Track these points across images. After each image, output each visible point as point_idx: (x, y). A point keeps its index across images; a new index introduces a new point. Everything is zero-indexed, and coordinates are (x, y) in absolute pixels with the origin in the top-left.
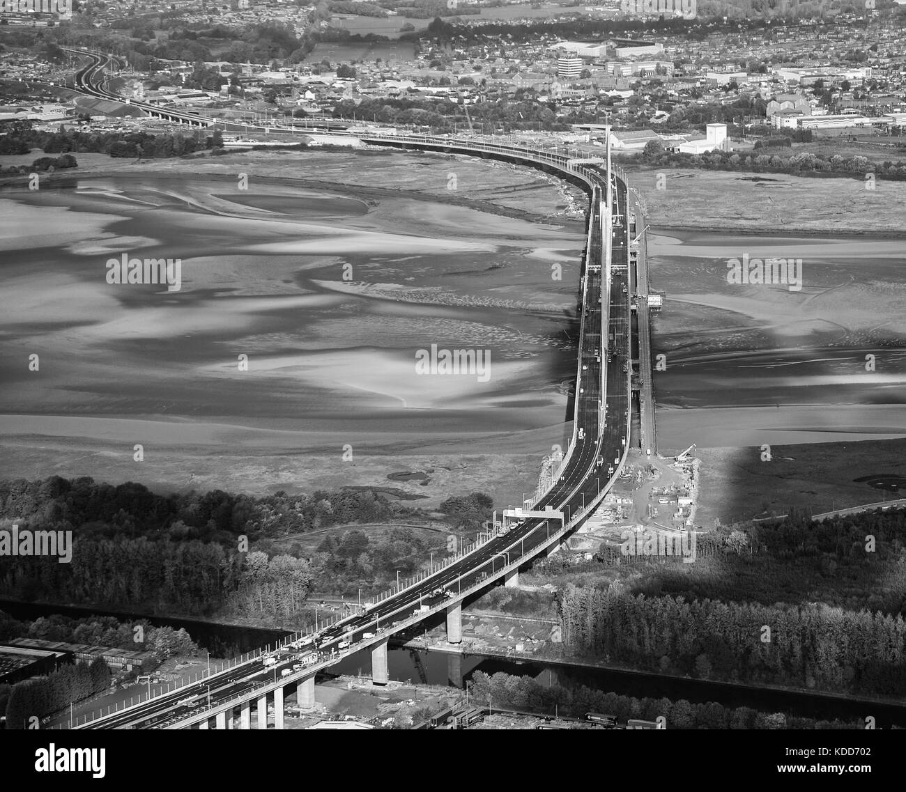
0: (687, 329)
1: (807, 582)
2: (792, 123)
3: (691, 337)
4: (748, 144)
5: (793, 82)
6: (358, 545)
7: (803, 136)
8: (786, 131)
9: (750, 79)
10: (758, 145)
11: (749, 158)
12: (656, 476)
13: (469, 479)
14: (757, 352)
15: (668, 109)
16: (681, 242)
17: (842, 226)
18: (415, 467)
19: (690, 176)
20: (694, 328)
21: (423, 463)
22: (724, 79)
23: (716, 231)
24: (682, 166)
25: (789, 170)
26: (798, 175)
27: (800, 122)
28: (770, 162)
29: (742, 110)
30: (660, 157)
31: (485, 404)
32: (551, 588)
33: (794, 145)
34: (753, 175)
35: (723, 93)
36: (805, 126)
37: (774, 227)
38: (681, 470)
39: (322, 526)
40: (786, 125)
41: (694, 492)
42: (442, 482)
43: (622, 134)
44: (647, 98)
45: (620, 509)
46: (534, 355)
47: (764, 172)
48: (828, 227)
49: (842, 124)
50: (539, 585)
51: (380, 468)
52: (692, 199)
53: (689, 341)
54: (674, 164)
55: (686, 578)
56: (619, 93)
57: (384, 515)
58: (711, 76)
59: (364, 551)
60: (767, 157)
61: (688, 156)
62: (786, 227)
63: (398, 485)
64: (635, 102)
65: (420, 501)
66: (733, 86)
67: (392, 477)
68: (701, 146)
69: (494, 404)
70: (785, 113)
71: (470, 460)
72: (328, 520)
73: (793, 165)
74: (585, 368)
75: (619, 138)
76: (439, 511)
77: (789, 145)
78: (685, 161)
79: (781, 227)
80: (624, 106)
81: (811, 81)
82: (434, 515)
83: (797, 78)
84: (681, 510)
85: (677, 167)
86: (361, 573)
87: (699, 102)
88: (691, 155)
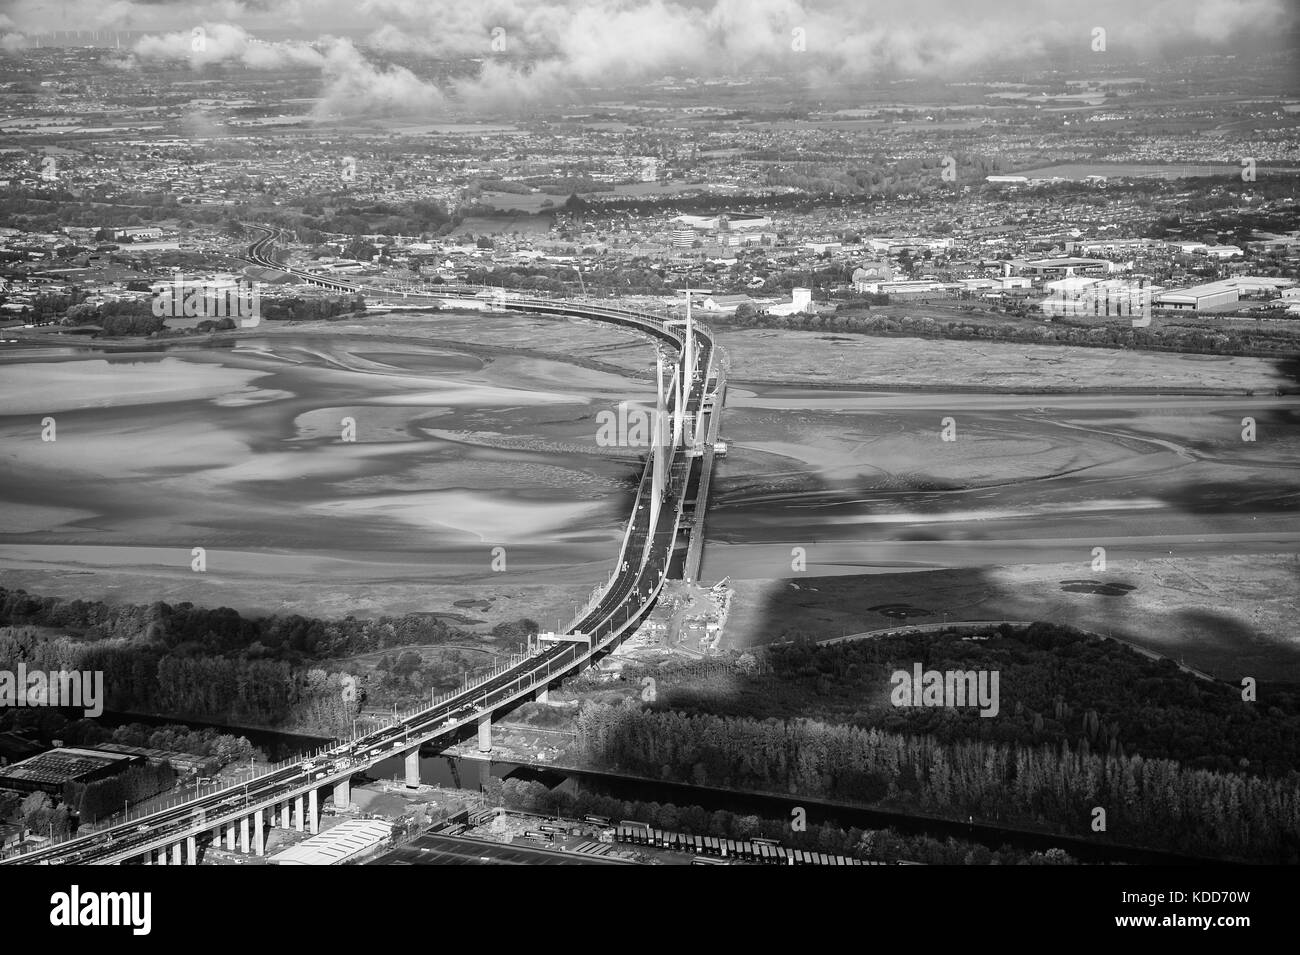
0: (745, 473)
1: (803, 699)
2: (873, 289)
3: (748, 480)
4: (831, 307)
5: (882, 251)
6: (413, 664)
7: (882, 300)
8: (867, 295)
9: (844, 249)
10: (839, 308)
11: (828, 320)
12: (692, 605)
13: (525, 607)
14: (805, 494)
15: (765, 276)
16: (755, 395)
17: (902, 381)
18: (480, 595)
19: (775, 336)
20: (752, 473)
21: (487, 592)
22: (820, 249)
23: (789, 385)
24: (769, 327)
25: (864, 330)
26: (871, 335)
27: (880, 287)
28: (847, 323)
29: (831, 277)
30: (750, 318)
31: (553, 540)
32: (575, 703)
33: (872, 308)
34: (831, 335)
35: (818, 261)
36: (885, 291)
37: (841, 382)
38: (715, 599)
39: (385, 647)
40: (867, 289)
41: (723, 619)
42: (501, 609)
43: (718, 298)
44: (748, 265)
45: (653, 634)
46: (604, 496)
47: (841, 332)
48: (890, 382)
49: (918, 289)
50: (566, 701)
51: (449, 596)
52: (772, 356)
53: (745, 484)
54: (761, 325)
55: (694, 694)
56: (723, 261)
57: (440, 639)
58: (809, 246)
59: (416, 669)
60: (845, 319)
61: (775, 317)
62: (851, 381)
63: (462, 611)
64: (737, 269)
65: (477, 626)
66: (827, 254)
67: (458, 604)
68: (787, 309)
69: (561, 539)
70: (868, 280)
71: (529, 589)
72: (392, 642)
73: (868, 326)
74: (641, 507)
75: (716, 302)
76: (491, 635)
77: (868, 308)
78: (771, 322)
79: (847, 382)
80: (727, 273)
81: (898, 250)
82: (486, 638)
83: (886, 247)
84: (708, 635)
85: (764, 327)
86: (412, 689)
87: (795, 269)
88: (778, 317)
